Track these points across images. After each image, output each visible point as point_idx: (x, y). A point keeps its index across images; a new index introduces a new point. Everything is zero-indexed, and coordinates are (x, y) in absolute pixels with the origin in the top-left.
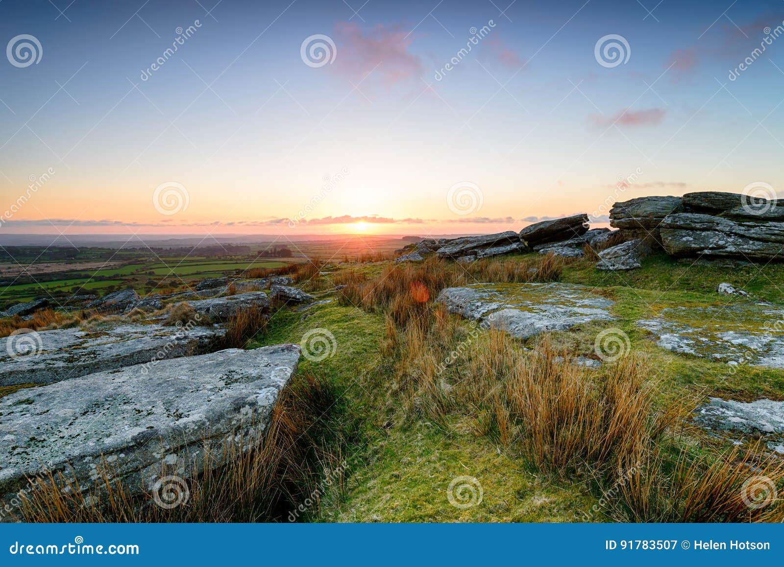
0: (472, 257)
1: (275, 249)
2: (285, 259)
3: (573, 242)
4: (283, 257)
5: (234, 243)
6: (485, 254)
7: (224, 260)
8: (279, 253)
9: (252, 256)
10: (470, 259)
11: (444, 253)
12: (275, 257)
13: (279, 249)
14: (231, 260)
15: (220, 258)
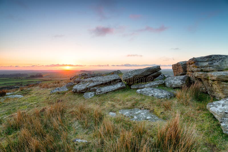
0: (93, 93)
1: (37, 75)
2: (41, 78)
3: (156, 83)
4: (40, 77)
5: (22, 73)
6: (101, 92)
7: (16, 79)
8: (38, 76)
9: (28, 77)
10: (91, 95)
11: (76, 90)
12: (37, 77)
13: (38, 75)
14: (20, 79)
15: (15, 78)
